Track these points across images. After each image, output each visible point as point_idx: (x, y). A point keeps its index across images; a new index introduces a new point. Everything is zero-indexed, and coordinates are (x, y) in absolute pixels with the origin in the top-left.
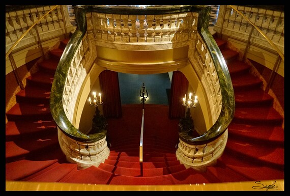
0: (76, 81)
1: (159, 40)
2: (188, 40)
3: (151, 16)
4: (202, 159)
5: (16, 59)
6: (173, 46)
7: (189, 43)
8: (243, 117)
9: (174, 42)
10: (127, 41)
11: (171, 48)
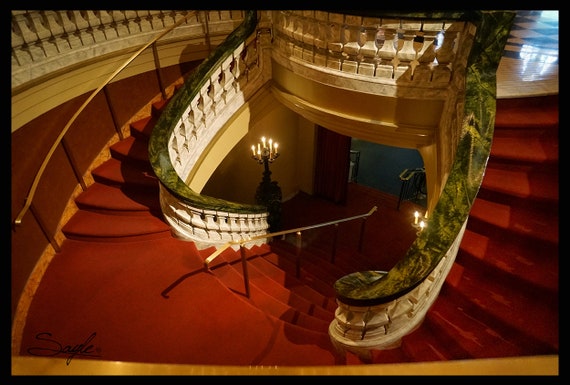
0: (220, 106)
1: (367, 73)
2: (444, 89)
3: (354, 17)
4: (363, 335)
5: (160, 55)
6: (398, 91)
7: (445, 94)
8: (483, 306)
9: (401, 83)
10: (309, 61)
11: (392, 93)
